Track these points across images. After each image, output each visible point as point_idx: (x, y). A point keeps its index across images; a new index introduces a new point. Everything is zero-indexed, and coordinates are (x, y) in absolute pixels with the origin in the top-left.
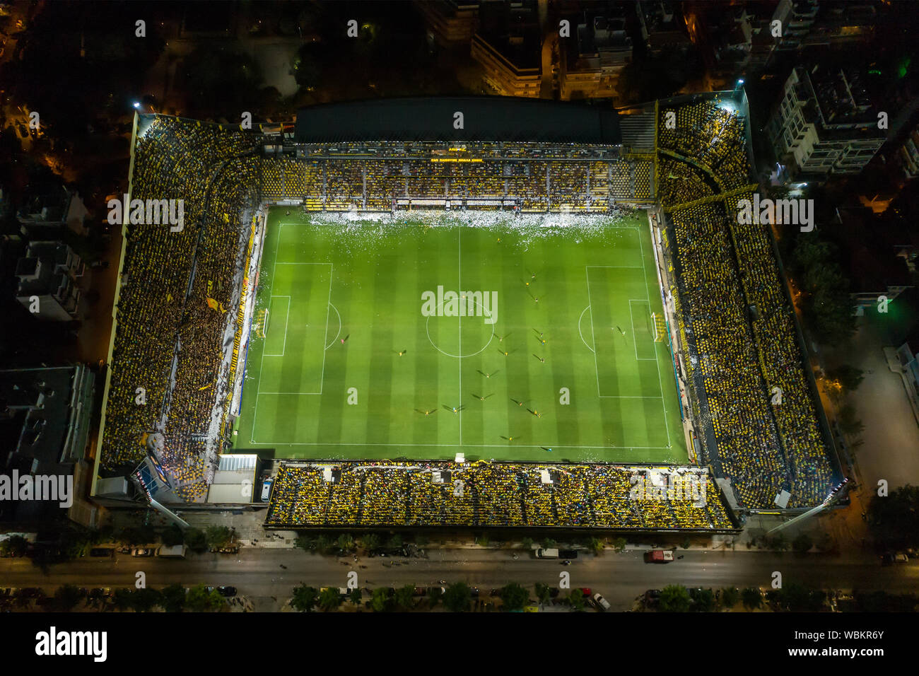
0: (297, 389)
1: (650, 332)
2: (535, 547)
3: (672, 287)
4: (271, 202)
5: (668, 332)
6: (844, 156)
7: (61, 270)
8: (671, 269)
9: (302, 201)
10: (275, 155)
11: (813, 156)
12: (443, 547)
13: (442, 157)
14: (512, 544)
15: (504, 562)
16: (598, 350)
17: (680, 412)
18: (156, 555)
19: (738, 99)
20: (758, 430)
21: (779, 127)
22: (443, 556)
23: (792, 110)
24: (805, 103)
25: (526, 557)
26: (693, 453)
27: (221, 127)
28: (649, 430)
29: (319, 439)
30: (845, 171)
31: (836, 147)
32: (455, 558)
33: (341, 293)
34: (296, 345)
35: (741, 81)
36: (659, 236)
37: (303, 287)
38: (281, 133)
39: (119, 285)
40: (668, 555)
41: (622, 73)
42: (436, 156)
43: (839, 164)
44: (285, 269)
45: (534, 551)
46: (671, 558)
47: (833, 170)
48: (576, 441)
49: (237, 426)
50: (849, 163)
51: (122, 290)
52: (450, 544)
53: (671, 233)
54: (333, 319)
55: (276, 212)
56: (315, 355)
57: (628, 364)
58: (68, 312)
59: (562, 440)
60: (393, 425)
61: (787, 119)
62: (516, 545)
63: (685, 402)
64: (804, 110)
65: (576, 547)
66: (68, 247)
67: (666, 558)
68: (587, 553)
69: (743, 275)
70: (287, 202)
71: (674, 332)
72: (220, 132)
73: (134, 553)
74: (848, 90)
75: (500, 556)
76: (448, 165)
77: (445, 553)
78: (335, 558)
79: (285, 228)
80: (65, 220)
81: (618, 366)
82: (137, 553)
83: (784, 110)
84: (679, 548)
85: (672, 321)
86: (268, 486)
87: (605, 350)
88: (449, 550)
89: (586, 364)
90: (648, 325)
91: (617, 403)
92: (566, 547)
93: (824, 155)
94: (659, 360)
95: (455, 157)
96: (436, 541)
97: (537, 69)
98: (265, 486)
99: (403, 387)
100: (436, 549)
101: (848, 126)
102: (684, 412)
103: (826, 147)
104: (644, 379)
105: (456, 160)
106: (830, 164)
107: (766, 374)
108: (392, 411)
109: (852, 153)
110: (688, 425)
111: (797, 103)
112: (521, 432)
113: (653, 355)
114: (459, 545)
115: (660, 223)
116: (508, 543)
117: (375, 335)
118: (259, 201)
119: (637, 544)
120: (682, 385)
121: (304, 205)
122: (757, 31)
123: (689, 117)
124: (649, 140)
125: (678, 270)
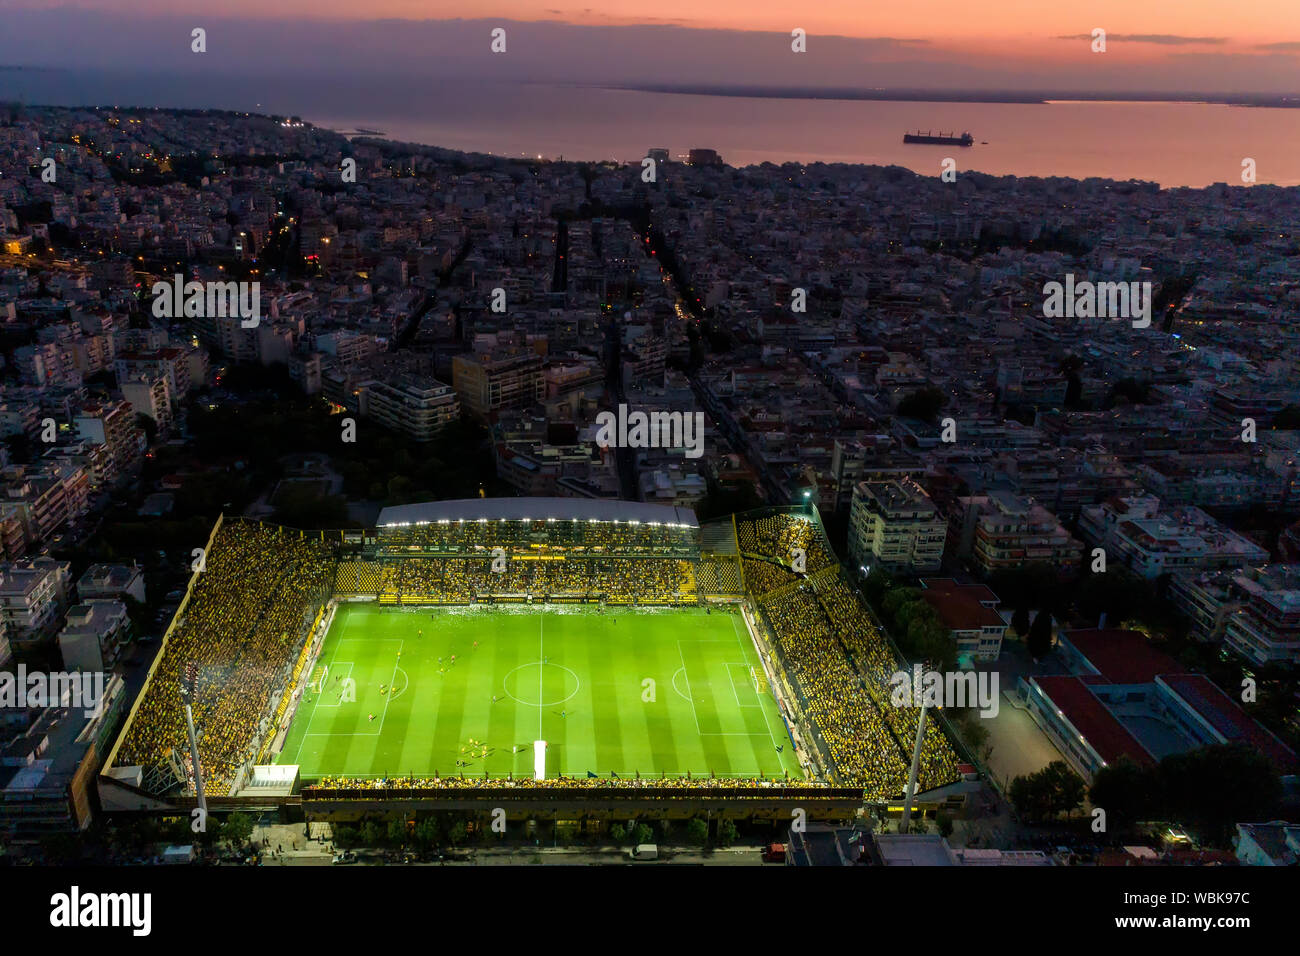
0: (351, 730)
1: (751, 686)
2: (630, 850)
3: (770, 652)
4: (342, 599)
5: (770, 685)
6: (917, 543)
8: (767, 639)
9: (375, 598)
11: (887, 542)
12: (516, 852)
13: (524, 555)
16: (694, 699)
19: (809, 512)
21: (853, 534)
23: (859, 513)
24: (867, 504)
25: (620, 857)
27: (301, 533)
28: (759, 760)
30: (924, 563)
31: (905, 531)
33: (410, 660)
35: (808, 494)
36: (751, 620)
37: (369, 656)
38: (362, 540)
39: (173, 625)
42: (518, 554)
43: (915, 553)
47: (912, 561)
48: (675, 769)
51: (175, 631)
52: (525, 850)
53: (764, 613)
54: (400, 677)
55: (345, 606)
57: (729, 709)
59: (659, 768)
61: (857, 523)
62: (606, 850)
63: (796, 737)
64: (868, 508)
66: (123, 605)
70: (360, 598)
76: (530, 564)
77: (518, 858)
79: (354, 617)
81: (718, 711)
83: (853, 518)
85: (774, 677)
87: (704, 700)
89: (683, 710)
90: (747, 676)
91: (720, 739)
93: (896, 541)
94: (763, 707)
95: (537, 555)
96: (506, 848)
99: (475, 728)
101: (910, 513)
102: (797, 745)
103: (896, 532)
104: (748, 721)
105: (537, 558)
106: (907, 552)
110: (802, 753)
111: (862, 506)
113: (756, 702)
115: (752, 610)
116: (596, 848)
117: (445, 691)
118: (330, 597)
119: (753, 846)
120: (791, 724)
121: (378, 600)
122: (820, 475)
123: (766, 527)
124: (731, 546)
125: (775, 640)
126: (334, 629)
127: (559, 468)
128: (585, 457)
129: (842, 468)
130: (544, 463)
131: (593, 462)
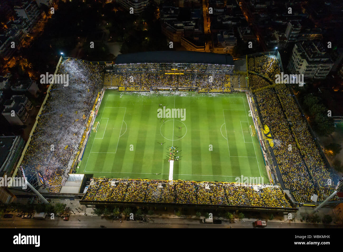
0: (106, 151)
1: (249, 133)
2: (202, 218)
3: (257, 117)
4: (106, 88)
5: (257, 133)
6: (318, 71)
7: (22, 105)
8: (256, 110)
9: (117, 88)
10: (110, 72)
11: (306, 71)
12: (160, 217)
13: (169, 73)
14: (192, 216)
15: (188, 225)
16: (228, 139)
17: (265, 163)
18: (32, 217)
19: (276, 54)
20: (299, 169)
21: (292, 64)
22: (160, 221)
23: (296, 57)
24: (301, 53)
25: (198, 222)
26: (271, 180)
27: (91, 62)
28: (252, 170)
29: (112, 171)
30: (319, 78)
31: (315, 67)
32: (166, 222)
33: (128, 117)
34: (108, 135)
35: (276, 48)
36: (250, 100)
37: (114, 115)
38: (112, 65)
39: (41, 109)
40: (264, 223)
41: (234, 49)
42: (167, 72)
43: (317, 74)
44: (108, 110)
45: (202, 220)
46: (265, 225)
47: (315, 77)
48: (220, 173)
49: (79, 165)
50: (320, 74)
51: (43, 111)
52: (164, 215)
53: (255, 99)
54: (124, 126)
55: (107, 91)
56: (115, 139)
57: (241, 144)
58: (22, 121)
59: (214, 173)
60: (143, 166)
61: (295, 60)
62: (194, 217)
63: (266, 159)
64: (301, 55)
65: (221, 218)
66: (27, 98)
67: (263, 225)
68: (226, 221)
69: (285, 111)
70: (112, 88)
71: (259, 133)
72: (91, 64)
73: (22, 217)
74: (316, 48)
75: (186, 222)
76: (171, 75)
77: (162, 220)
78: (112, 221)
79: (110, 97)
80: (28, 89)
81: (237, 145)
82: (24, 216)
83: (293, 58)
84: (269, 221)
85: (258, 129)
86: (87, 188)
87: (232, 139)
88: (163, 218)
89: (224, 144)
90: (249, 130)
91: (237, 159)
92: (216, 218)
93: (311, 70)
94: (254, 143)
95: (174, 72)
96: (158, 214)
97: (204, 47)
98: (86, 188)
99: (149, 151)
100: (157, 218)
101: (318, 60)
102: (266, 163)
103: (311, 67)
104: (248, 150)
105: (174, 74)
106: (313, 74)
107: (299, 147)
108: (144, 160)
109: (321, 70)
110: (268, 168)
111: (298, 54)
112: (197, 169)
113: (251, 141)
114: (168, 216)
115: (251, 96)
116: (190, 216)
117: (140, 132)
118: (102, 87)
119: (249, 218)
120: (264, 153)
121: (118, 89)
122: (281, 36)
123: (259, 61)
124: (245, 68)
125: (259, 111)
126: (103, 102)
127: (183, 32)
128: (192, 27)
129: (290, 33)
130: (177, 30)
131: (195, 29)
